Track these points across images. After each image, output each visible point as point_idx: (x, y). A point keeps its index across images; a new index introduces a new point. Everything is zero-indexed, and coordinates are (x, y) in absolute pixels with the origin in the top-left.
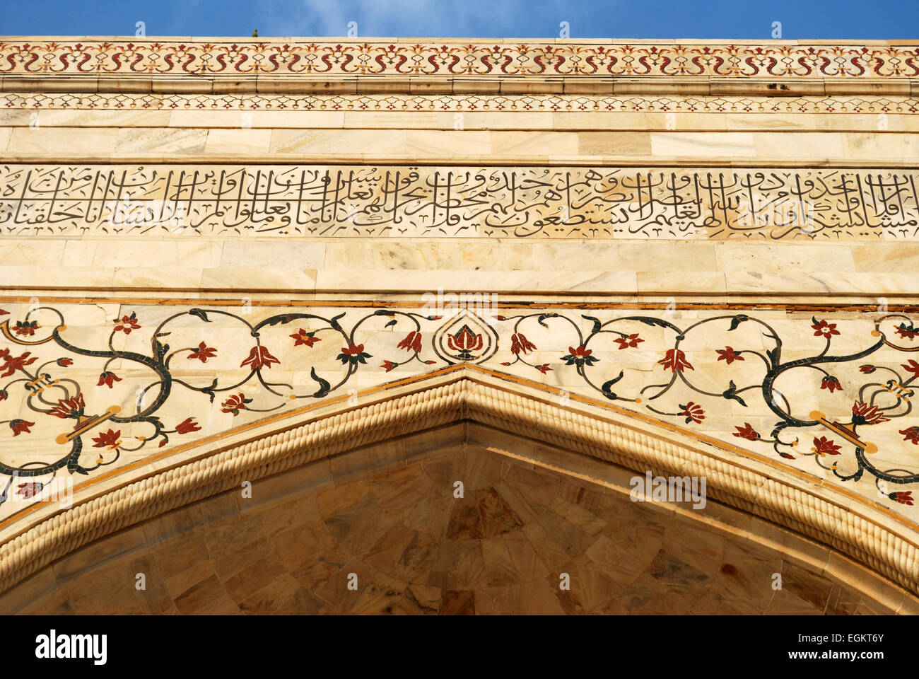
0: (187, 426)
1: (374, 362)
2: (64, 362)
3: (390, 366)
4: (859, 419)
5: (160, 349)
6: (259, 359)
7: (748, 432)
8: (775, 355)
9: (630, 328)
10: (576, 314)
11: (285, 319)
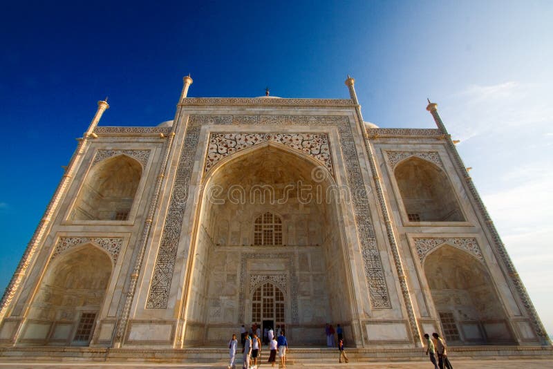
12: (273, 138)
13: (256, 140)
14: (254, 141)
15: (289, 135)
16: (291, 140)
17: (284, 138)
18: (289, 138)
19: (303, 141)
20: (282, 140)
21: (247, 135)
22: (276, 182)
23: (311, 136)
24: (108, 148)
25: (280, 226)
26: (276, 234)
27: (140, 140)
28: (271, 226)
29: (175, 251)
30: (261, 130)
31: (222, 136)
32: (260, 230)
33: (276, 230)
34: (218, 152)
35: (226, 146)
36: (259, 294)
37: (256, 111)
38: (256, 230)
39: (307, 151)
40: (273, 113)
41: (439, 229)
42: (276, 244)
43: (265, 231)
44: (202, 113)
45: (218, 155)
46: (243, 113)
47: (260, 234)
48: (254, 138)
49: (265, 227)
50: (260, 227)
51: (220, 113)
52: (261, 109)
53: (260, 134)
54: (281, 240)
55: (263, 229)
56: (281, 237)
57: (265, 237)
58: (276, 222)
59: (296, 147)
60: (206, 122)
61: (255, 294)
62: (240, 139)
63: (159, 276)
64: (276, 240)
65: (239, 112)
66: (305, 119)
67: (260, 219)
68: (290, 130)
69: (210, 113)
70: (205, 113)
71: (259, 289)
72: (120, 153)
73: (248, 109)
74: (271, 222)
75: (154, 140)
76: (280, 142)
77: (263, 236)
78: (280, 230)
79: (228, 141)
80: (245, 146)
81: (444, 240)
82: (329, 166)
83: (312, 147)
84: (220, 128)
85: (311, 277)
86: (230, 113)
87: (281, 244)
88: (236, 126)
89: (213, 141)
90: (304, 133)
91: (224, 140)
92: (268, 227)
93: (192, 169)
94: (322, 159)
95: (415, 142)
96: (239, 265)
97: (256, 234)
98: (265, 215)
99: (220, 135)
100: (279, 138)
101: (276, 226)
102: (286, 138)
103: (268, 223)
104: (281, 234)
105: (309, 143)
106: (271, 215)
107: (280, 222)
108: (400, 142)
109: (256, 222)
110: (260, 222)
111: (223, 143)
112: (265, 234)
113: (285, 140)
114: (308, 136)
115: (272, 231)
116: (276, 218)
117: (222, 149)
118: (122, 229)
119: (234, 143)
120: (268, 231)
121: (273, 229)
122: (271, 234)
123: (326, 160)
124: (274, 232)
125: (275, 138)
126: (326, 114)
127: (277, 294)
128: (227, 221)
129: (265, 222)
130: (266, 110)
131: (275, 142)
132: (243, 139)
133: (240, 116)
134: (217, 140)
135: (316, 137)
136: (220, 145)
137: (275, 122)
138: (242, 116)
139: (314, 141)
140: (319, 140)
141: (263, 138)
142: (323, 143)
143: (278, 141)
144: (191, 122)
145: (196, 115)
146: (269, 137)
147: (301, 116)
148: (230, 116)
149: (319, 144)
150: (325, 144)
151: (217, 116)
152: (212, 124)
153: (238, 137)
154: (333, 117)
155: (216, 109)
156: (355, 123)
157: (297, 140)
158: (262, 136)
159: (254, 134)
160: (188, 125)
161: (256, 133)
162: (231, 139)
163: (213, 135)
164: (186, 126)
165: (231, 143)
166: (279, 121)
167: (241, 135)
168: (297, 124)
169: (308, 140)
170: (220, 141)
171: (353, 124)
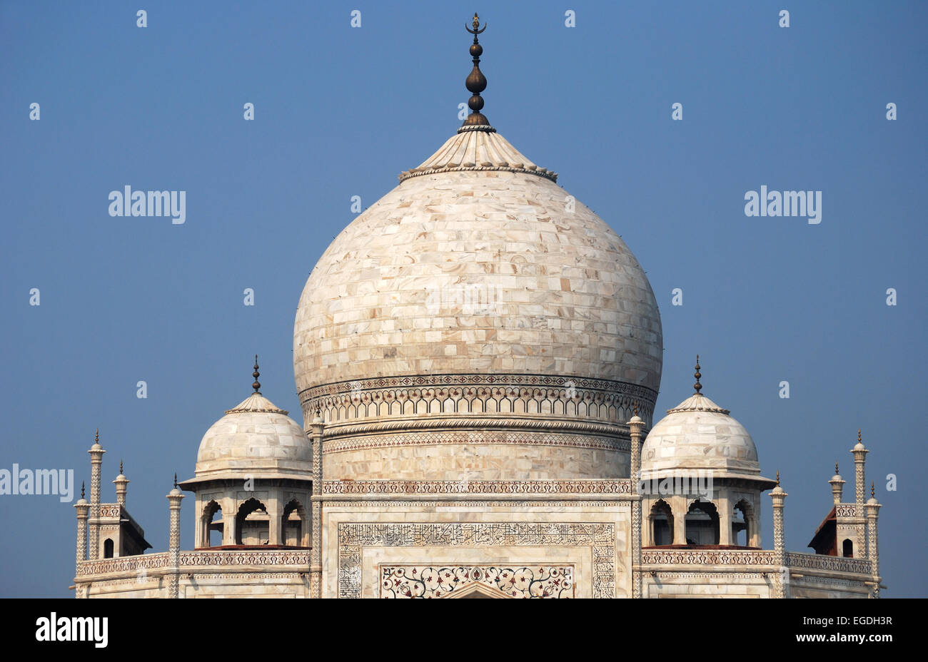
12: (484, 575)
13: (456, 580)
14: (453, 584)
15: (510, 570)
16: (513, 581)
17: (501, 577)
18: (510, 575)
19: (532, 582)
20: (497, 580)
21: (441, 570)
23: (547, 570)
27: (266, 581)
30: (464, 560)
31: (400, 572)
35: (409, 594)
37: (453, 513)
40: (485, 518)
44: (360, 518)
46: (433, 517)
48: (453, 577)
51: (391, 517)
52: (464, 510)
53: (462, 567)
59: (520, 596)
60: (369, 541)
62: (430, 579)
66: (537, 532)
68: (513, 560)
69: (375, 518)
70: (366, 518)
73: (439, 510)
75: (289, 581)
76: (494, 585)
79: (412, 584)
80: (438, 594)
83: (546, 594)
84: (395, 555)
86: (411, 518)
88: (422, 550)
89: (386, 584)
90: (534, 565)
91: (403, 580)
95: (720, 580)
99: (397, 569)
100: (493, 576)
102: (505, 576)
105: (541, 587)
108: (694, 581)
111: (402, 588)
113: (503, 581)
114: (542, 571)
119: (420, 586)
125: (487, 576)
126: (577, 518)
130: (472, 510)
132: (435, 579)
133: (427, 525)
134: (393, 580)
135: (555, 573)
136: (398, 592)
137: (488, 540)
138: (430, 524)
139: (550, 583)
140: (559, 580)
141: (467, 576)
142: (564, 587)
143: (491, 583)
144: (344, 539)
145: (350, 524)
146: (477, 574)
147: (533, 525)
148: (409, 524)
149: (557, 590)
150: (567, 587)
151: (386, 524)
152: (380, 544)
153: (427, 574)
154: (589, 525)
155: (384, 509)
156: (624, 540)
157: (523, 580)
158: (465, 572)
159: (451, 568)
160: (340, 548)
161: (456, 566)
162: (415, 580)
163: (385, 570)
164: (336, 551)
165: (416, 587)
166: (494, 536)
167: (431, 569)
168: (525, 544)
169: (540, 581)
170: (398, 583)
171: (620, 543)
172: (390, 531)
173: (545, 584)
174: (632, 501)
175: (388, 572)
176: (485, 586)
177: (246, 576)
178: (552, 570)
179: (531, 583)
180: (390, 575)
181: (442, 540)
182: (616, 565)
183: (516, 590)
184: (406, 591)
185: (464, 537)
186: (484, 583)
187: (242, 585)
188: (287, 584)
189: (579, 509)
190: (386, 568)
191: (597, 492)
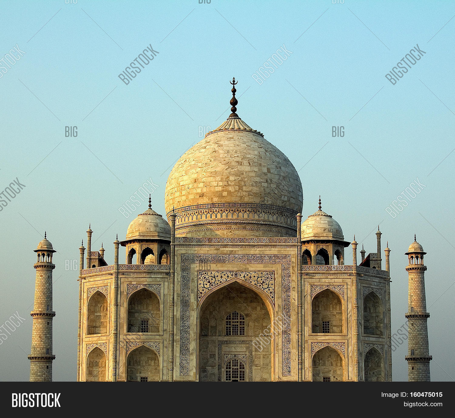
0: (217, 284)
1: (230, 277)
2: (208, 278)
3: (231, 278)
4: (263, 283)
5: (214, 276)
6: (221, 277)
7: (255, 284)
8: (258, 277)
9: (247, 274)
10: (244, 272)
11: (223, 273)
12: (239, 275)
13: (228, 276)
14: (227, 278)
15: (249, 273)
16: (250, 277)
17: (246, 276)
18: (249, 275)
20: (244, 277)
21: (222, 273)
22: (241, 293)
23: (264, 273)
24: (133, 283)
25: (244, 322)
26: (241, 327)
27: (152, 276)
28: (237, 322)
29: (188, 349)
30: (231, 269)
31: (205, 273)
32: (230, 325)
33: (240, 325)
34: (204, 287)
35: (209, 282)
36: (230, 365)
37: (227, 251)
38: (227, 324)
39: (260, 286)
40: (240, 253)
41: (327, 338)
42: (241, 334)
43: (233, 325)
44: (190, 252)
45: (204, 289)
46: (219, 252)
47: (230, 327)
48: (226, 275)
49: (233, 322)
50: (230, 322)
51: (202, 252)
52: (231, 249)
53: (230, 272)
54: (243, 332)
55: (232, 324)
56: (244, 330)
57: (233, 330)
58: (241, 319)
59: (253, 283)
60: (193, 261)
61: (227, 366)
62: (217, 276)
63: (183, 361)
64: (241, 332)
65: (215, 252)
66: (260, 259)
67: (230, 316)
68: (251, 269)
69: (196, 252)
70: (192, 252)
71: (230, 363)
72: (142, 287)
73: (222, 249)
74: (237, 319)
75: (161, 276)
76: (243, 279)
77: (232, 329)
78: (243, 325)
79: (210, 278)
80: (221, 282)
81: (328, 343)
82: (273, 297)
83: (263, 282)
85: (262, 356)
86: (210, 252)
87: (243, 334)
88: (214, 265)
89: (200, 278)
90: (259, 271)
91: (207, 277)
92: (235, 322)
93: (190, 299)
94: (269, 292)
95: (332, 277)
96: (217, 348)
97: (227, 327)
98: (233, 314)
100: (242, 275)
101: (241, 322)
102: (247, 275)
103: (235, 319)
104: (244, 327)
105: (262, 280)
106: (238, 314)
107: (243, 319)
108: (322, 277)
109: (227, 319)
110: (230, 319)
111: (206, 280)
112: (233, 328)
114: (262, 273)
115: (237, 325)
116: (241, 316)
117: (206, 284)
118: (158, 337)
119: (214, 279)
120: (235, 325)
121: (239, 324)
122: (237, 328)
123: (271, 293)
124: (239, 326)
125: (240, 275)
126: (276, 253)
127: (240, 365)
128: (207, 319)
129: (233, 319)
130: (234, 249)
131: (240, 279)
132: (220, 276)
133: (216, 255)
134: (203, 277)
135: (267, 274)
136: (205, 281)
137: (241, 261)
138: (218, 255)
139: (265, 278)
140: (269, 277)
141: (232, 275)
142: (271, 280)
143: (242, 278)
144: (183, 260)
145: (186, 255)
146: (236, 274)
147: (259, 255)
148: (209, 255)
149: (268, 281)
150: (272, 280)
151: (200, 255)
152: (198, 263)
153: (216, 274)
154: (281, 255)
155: (199, 249)
156: (295, 261)
157: (254, 277)
158: (232, 273)
159: (226, 272)
160: (182, 264)
161: (228, 271)
162: (212, 277)
163: (200, 273)
164: (180, 265)
165: (212, 279)
166: (243, 260)
167: (218, 272)
168: (255, 263)
169: (261, 277)
170: (205, 278)
171: (293, 262)
172: (202, 257)
173: (263, 278)
174: (298, 246)
175: (201, 273)
176: (239, 279)
177: (145, 274)
178: (266, 273)
179: (258, 278)
180: (202, 275)
181: (222, 261)
182: (291, 271)
183: (252, 281)
184: (208, 281)
185: (231, 260)
186: (239, 278)
187: (143, 278)
188: (161, 278)
189: (276, 249)
190: (200, 272)
191: (284, 242)
